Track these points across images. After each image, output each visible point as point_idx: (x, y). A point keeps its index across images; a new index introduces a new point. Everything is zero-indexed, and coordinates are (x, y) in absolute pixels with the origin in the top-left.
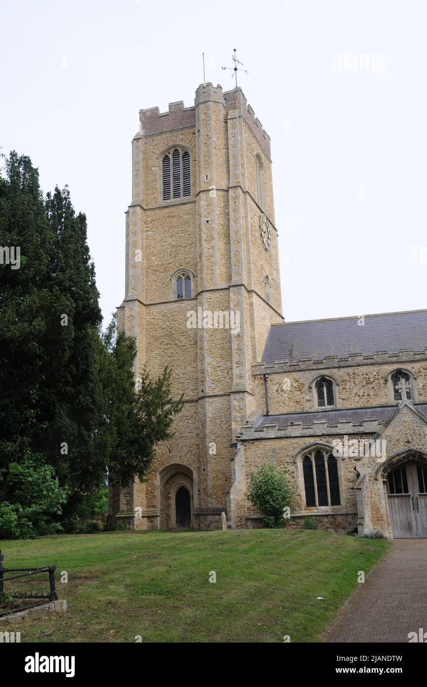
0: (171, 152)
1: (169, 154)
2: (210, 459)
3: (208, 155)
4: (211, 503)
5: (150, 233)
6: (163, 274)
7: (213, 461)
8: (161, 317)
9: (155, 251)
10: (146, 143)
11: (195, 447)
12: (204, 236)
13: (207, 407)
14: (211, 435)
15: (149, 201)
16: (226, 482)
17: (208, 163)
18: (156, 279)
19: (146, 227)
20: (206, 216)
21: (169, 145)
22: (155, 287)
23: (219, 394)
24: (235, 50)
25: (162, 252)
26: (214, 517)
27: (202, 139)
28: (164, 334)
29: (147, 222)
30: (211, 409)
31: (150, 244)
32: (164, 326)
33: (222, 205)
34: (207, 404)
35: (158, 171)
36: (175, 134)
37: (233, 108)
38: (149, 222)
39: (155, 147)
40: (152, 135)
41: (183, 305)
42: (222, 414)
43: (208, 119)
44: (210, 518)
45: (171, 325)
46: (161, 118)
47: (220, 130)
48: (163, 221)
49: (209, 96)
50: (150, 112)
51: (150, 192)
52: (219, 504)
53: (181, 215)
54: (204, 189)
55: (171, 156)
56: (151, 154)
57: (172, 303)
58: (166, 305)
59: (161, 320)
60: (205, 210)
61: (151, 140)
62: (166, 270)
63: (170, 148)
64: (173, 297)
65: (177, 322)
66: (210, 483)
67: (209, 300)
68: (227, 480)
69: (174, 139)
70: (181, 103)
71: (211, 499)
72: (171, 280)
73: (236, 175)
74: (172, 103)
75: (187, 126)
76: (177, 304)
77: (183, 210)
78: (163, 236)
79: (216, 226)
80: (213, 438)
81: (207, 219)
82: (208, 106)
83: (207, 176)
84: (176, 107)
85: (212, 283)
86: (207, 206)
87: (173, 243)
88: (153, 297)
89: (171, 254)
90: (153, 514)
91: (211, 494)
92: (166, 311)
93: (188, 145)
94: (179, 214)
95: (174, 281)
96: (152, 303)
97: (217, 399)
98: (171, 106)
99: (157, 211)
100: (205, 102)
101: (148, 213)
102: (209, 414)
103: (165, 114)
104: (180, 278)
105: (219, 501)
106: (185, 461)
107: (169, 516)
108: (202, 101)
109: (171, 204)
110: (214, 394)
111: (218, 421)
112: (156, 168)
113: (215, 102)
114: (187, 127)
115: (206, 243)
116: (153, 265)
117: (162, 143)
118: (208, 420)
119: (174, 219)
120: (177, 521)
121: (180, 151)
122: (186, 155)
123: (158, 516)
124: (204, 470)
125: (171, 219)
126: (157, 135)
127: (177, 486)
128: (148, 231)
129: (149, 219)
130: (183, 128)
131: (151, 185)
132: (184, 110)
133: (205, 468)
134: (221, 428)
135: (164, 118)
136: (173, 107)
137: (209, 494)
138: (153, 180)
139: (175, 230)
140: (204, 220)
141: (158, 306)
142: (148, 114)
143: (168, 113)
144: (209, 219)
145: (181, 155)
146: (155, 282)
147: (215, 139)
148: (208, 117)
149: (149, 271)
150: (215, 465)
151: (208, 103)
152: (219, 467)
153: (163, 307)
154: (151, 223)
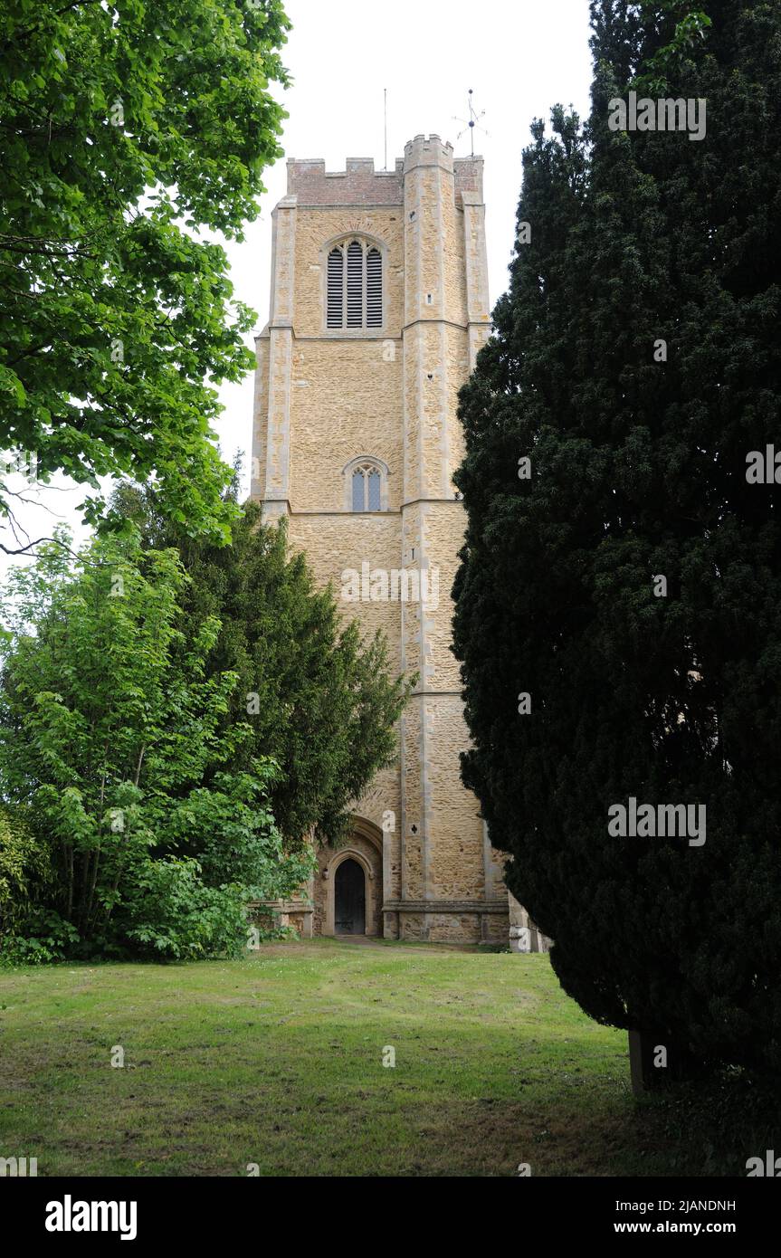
0: (346, 244)
1: (342, 246)
2: (430, 810)
3: (432, 259)
4: (432, 891)
5: (303, 382)
6: (329, 461)
7: (436, 813)
8: (322, 540)
9: (311, 416)
10: (298, 220)
11: (387, 785)
12: (424, 402)
13: (427, 713)
14: (432, 764)
15: (302, 325)
16: (461, 853)
17: (433, 274)
18: (313, 469)
19: (296, 371)
20: (427, 367)
21: (345, 231)
22: (310, 483)
23: (450, 690)
24: (471, 92)
25: (327, 421)
26: (437, 916)
27: (422, 230)
28: (328, 572)
29: (297, 361)
30: (433, 716)
31: (303, 402)
32: (328, 556)
33: (455, 352)
34: (426, 707)
35: (320, 272)
36: (356, 213)
37: (469, 189)
38: (301, 362)
39: (316, 230)
40: (312, 208)
41: (367, 522)
42: (454, 728)
43: (433, 197)
44: (429, 918)
45: (341, 557)
46: (329, 180)
47: (451, 221)
48: (330, 365)
49: (436, 157)
50: (309, 166)
51: (305, 308)
52: (447, 894)
53: (366, 359)
54: (424, 319)
55: (345, 252)
56: (309, 240)
57: (345, 517)
58: (334, 518)
59: (321, 546)
60: (425, 355)
61: (308, 215)
62: (334, 455)
63: (345, 238)
64: (346, 506)
65: (353, 552)
66: (430, 854)
67: (432, 518)
68: (462, 850)
69: (355, 222)
70: (370, 162)
71: (431, 883)
72: (343, 473)
73: (479, 303)
74: (352, 158)
75: (380, 203)
76: (354, 520)
77: (370, 351)
78: (328, 391)
79: (446, 388)
80: (437, 770)
81: (430, 373)
82: (433, 175)
83: (429, 296)
84: (360, 168)
85: (437, 488)
86: (430, 349)
87: (348, 406)
88: (307, 501)
89: (343, 427)
90: (301, 909)
91: (432, 875)
92: (332, 529)
93: (381, 237)
94: (361, 356)
95: (349, 476)
96: (304, 511)
97: (446, 699)
98: (350, 162)
99: (317, 345)
100: (429, 166)
101: (300, 345)
102: (430, 727)
103: (339, 175)
104: (358, 472)
105: (447, 889)
106: (368, 810)
107: (323, 913)
108: (422, 164)
109: (345, 337)
110: (439, 690)
111: (447, 741)
112: (318, 268)
113: (445, 170)
114: (380, 206)
115: (427, 414)
116: (309, 443)
117: (332, 226)
118: (427, 736)
119: (352, 365)
120: (336, 923)
121: (364, 246)
122: (375, 254)
123: (310, 912)
124: (414, 829)
125: (345, 363)
126: (322, 208)
127: (340, 857)
128: (300, 378)
129: (302, 357)
130: (372, 206)
131: (307, 296)
132: (376, 175)
133: (418, 826)
134: (452, 754)
135: (335, 181)
136: (355, 166)
137: (428, 874)
138: (312, 289)
139: (354, 384)
140: (423, 373)
141: (317, 519)
142: (304, 169)
143: (345, 175)
144: (433, 373)
145: (365, 254)
146: (313, 474)
147: (444, 235)
148: (433, 193)
149: (301, 452)
150: (439, 820)
151: (433, 170)
152: (447, 826)
153: (326, 521)
154: (305, 364)
